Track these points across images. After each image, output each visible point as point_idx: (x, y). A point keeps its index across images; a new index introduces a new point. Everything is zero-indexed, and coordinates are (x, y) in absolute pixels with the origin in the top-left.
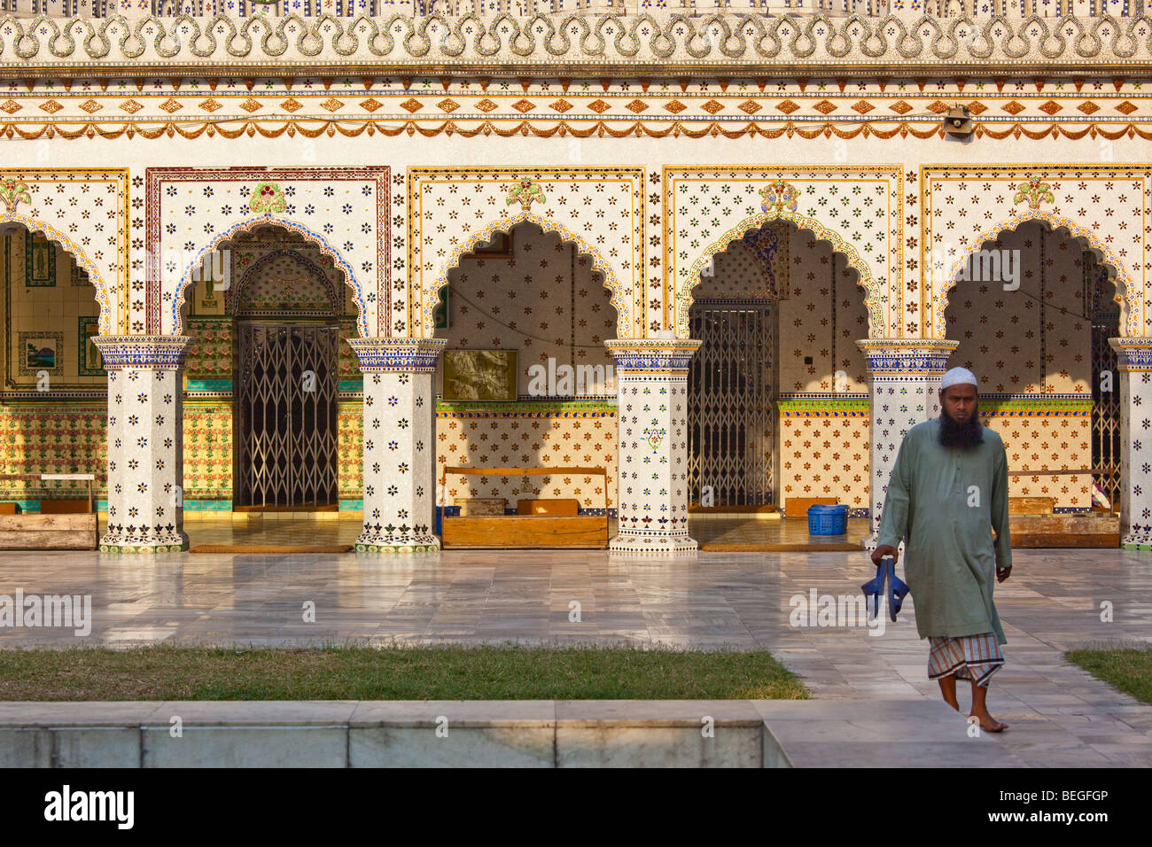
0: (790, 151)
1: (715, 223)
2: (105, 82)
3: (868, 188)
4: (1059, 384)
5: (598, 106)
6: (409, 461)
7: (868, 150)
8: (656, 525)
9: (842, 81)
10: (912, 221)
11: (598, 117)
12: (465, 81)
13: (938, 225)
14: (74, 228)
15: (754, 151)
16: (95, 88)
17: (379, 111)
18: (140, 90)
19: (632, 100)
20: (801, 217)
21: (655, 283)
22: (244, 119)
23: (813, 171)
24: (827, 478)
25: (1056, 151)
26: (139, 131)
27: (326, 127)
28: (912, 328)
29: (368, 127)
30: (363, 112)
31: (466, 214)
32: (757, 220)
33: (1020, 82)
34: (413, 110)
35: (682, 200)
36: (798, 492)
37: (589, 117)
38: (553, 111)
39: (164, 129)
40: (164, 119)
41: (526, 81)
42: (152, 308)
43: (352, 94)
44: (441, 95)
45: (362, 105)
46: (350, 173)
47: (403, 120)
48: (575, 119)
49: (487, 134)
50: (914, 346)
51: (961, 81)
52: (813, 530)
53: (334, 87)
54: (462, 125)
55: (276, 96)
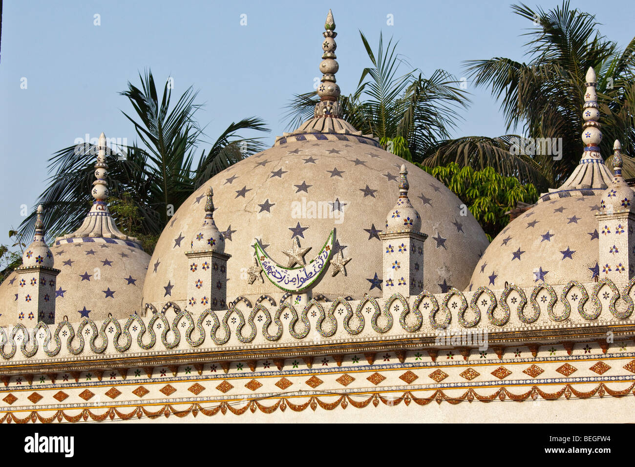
2: (176, 369)
5: (566, 370)
11: (564, 380)
12: (450, 353)
16: (169, 375)
17: (382, 384)
18: (201, 374)
19: (595, 362)
22: (278, 395)
26: (201, 409)
27: (339, 401)
29: (374, 399)
30: (370, 385)
34: (409, 382)
37: (557, 381)
38: (526, 377)
39: (220, 406)
40: (219, 398)
41: (500, 350)
43: (360, 370)
44: (431, 366)
45: (368, 379)
47: (400, 390)
48: (544, 383)
49: (470, 401)
53: (345, 364)
54: (450, 393)
55: (301, 374)
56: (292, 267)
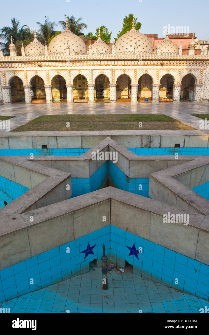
0: (147, 67)
1: (141, 74)
2: (88, 61)
3: (154, 71)
4: (164, 88)
5: (131, 63)
6: (114, 95)
7: (154, 67)
8: (135, 100)
9: (152, 61)
10: (158, 74)
12: (119, 61)
13: (160, 74)
14: (85, 74)
15: (144, 67)
16: (87, 62)
18: (91, 62)
19: (134, 62)
20: (148, 74)
21: (135, 79)
22: (100, 64)
23: (149, 69)
24: (144, 96)
25: (170, 67)
26: (91, 65)
27: (107, 65)
28: (157, 83)
30: (110, 64)
31: (119, 73)
32: (144, 73)
33: (168, 61)
34: (115, 63)
35: (138, 72)
36: (142, 97)
38: (127, 64)
40: (93, 64)
41: (125, 61)
42: (92, 81)
43: (109, 62)
44: (117, 62)
46: (109, 69)
48: (129, 64)
49: (121, 66)
50: (157, 85)
51: (163, 61)
52: (145, 100)
54: (119, 65)
55: (103, 62)
56: (101, 51)
